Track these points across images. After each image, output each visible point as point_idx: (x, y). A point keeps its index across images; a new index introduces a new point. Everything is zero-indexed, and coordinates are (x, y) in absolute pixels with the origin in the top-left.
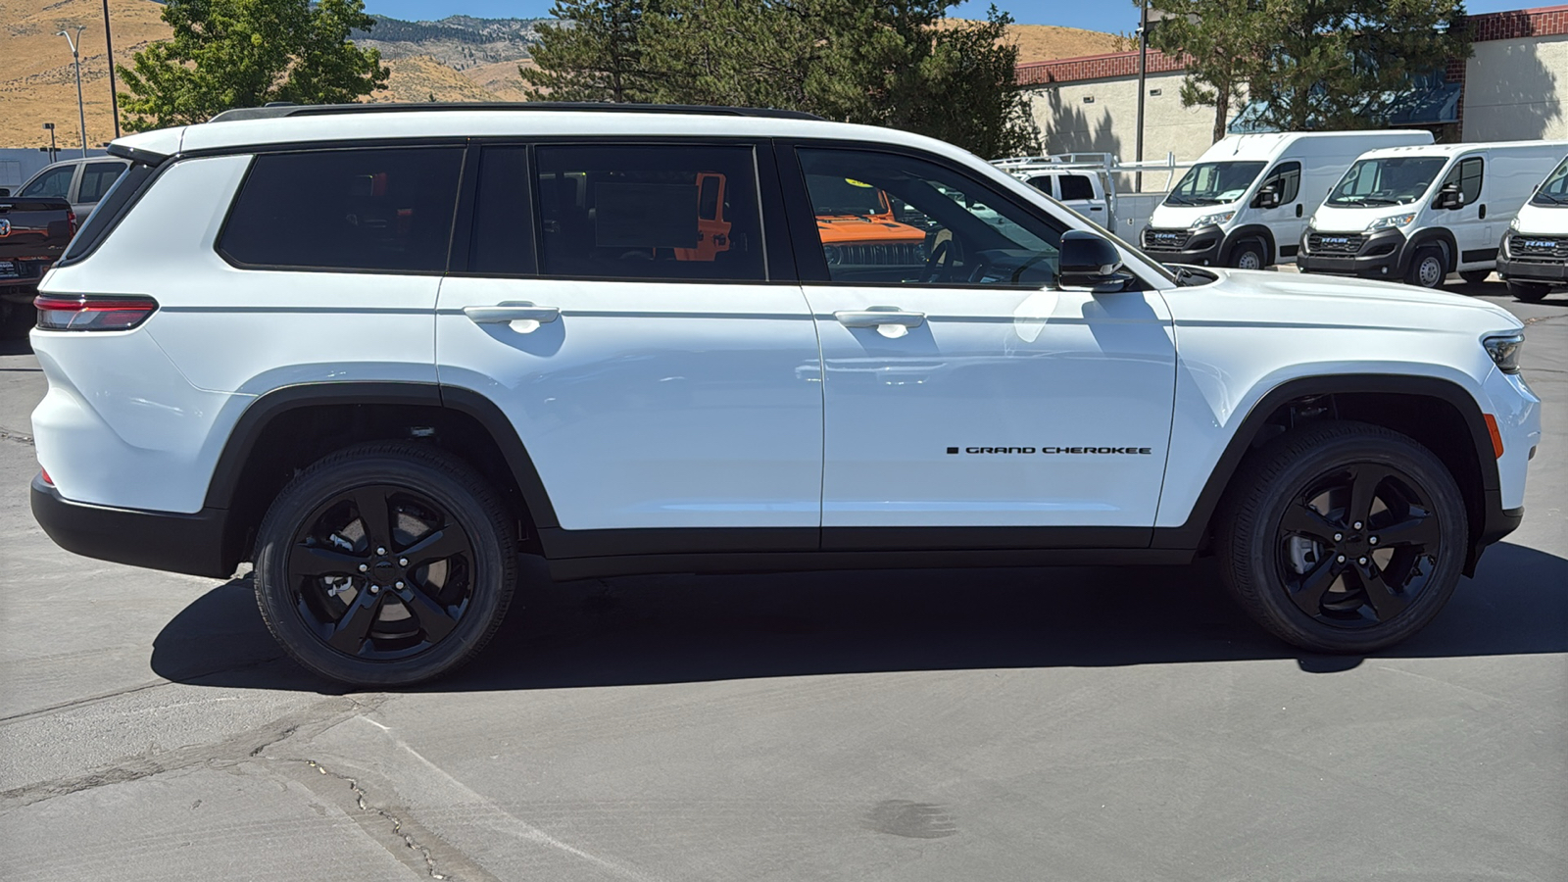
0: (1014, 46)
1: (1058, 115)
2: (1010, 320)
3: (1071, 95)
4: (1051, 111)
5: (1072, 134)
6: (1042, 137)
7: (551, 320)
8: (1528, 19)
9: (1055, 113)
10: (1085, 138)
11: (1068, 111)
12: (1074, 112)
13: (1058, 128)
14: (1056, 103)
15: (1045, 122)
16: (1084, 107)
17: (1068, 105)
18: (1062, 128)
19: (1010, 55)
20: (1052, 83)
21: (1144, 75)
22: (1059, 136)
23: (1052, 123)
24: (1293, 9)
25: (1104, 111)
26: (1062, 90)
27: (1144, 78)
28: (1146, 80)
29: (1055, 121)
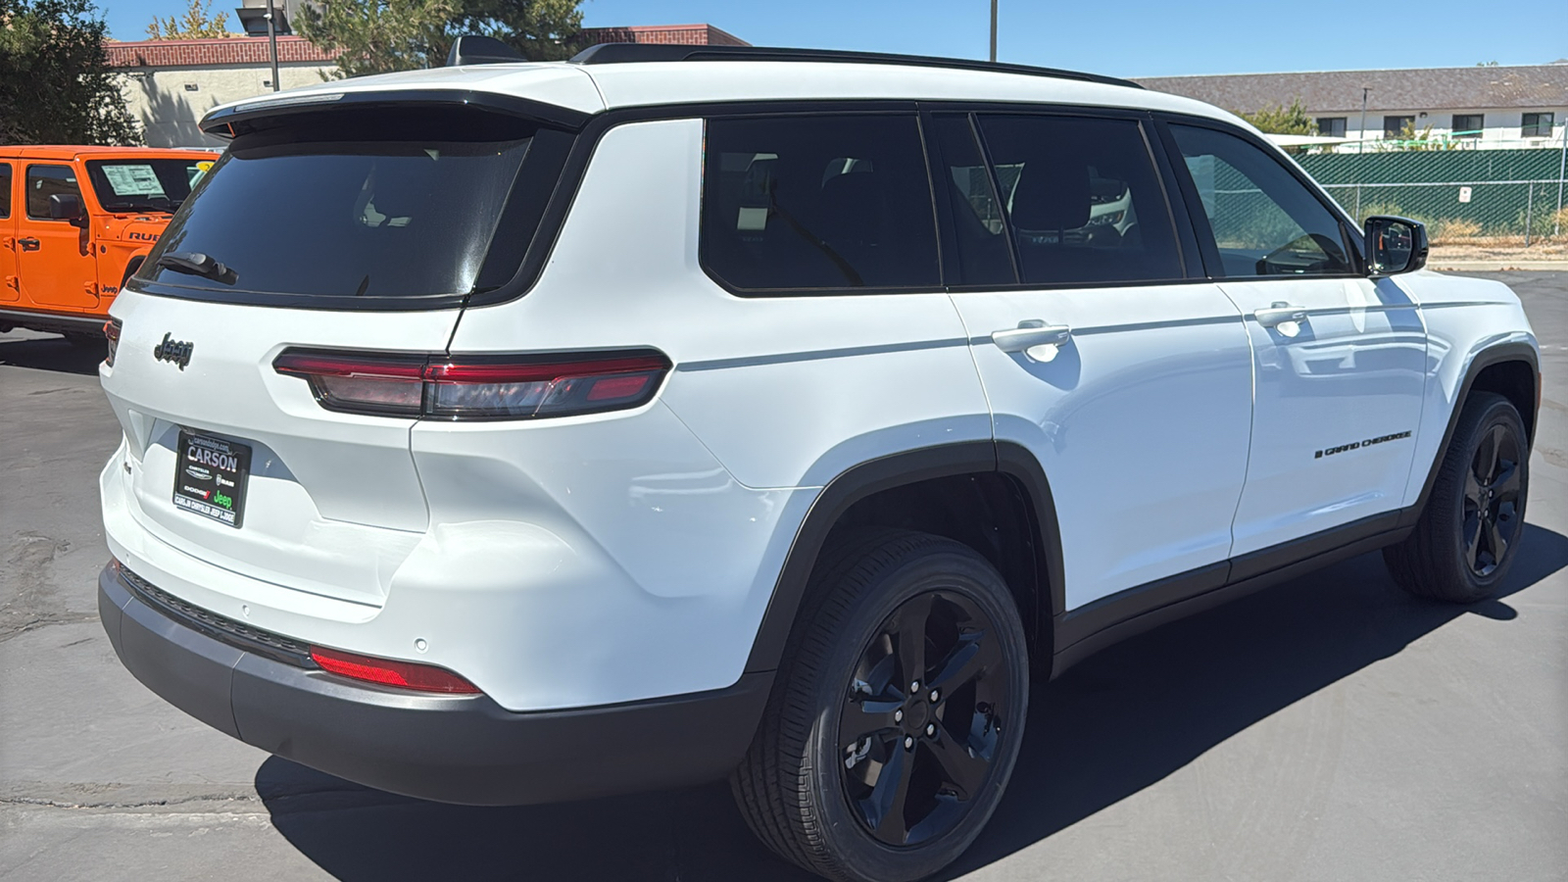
0: (102, 23)
1: (154, 102)
2: (1347, 310)
3: (170, 82)
4: (145, 98)
5: (176, 124)
6: (139, 127)
7: (1064, 341)
8: (634, 36)
9: (151, 100)
10: (192, 130)
11: (167, 99)
12: (175, 99)
13: (157, 116)
14: (151, 91)
15: (139, 109)
16: (186, 95)
17: (166, 93)
18: (161, 118)
19: (97, 31)
20: (144, 67)
21: (276, 65)
22: (158, 126)
23: (149, 111)
24: (453, 8)
25: (211, 100)
26: (158, 76)
27: (277, 67)
28: (279, 70)
29: (151, 108)
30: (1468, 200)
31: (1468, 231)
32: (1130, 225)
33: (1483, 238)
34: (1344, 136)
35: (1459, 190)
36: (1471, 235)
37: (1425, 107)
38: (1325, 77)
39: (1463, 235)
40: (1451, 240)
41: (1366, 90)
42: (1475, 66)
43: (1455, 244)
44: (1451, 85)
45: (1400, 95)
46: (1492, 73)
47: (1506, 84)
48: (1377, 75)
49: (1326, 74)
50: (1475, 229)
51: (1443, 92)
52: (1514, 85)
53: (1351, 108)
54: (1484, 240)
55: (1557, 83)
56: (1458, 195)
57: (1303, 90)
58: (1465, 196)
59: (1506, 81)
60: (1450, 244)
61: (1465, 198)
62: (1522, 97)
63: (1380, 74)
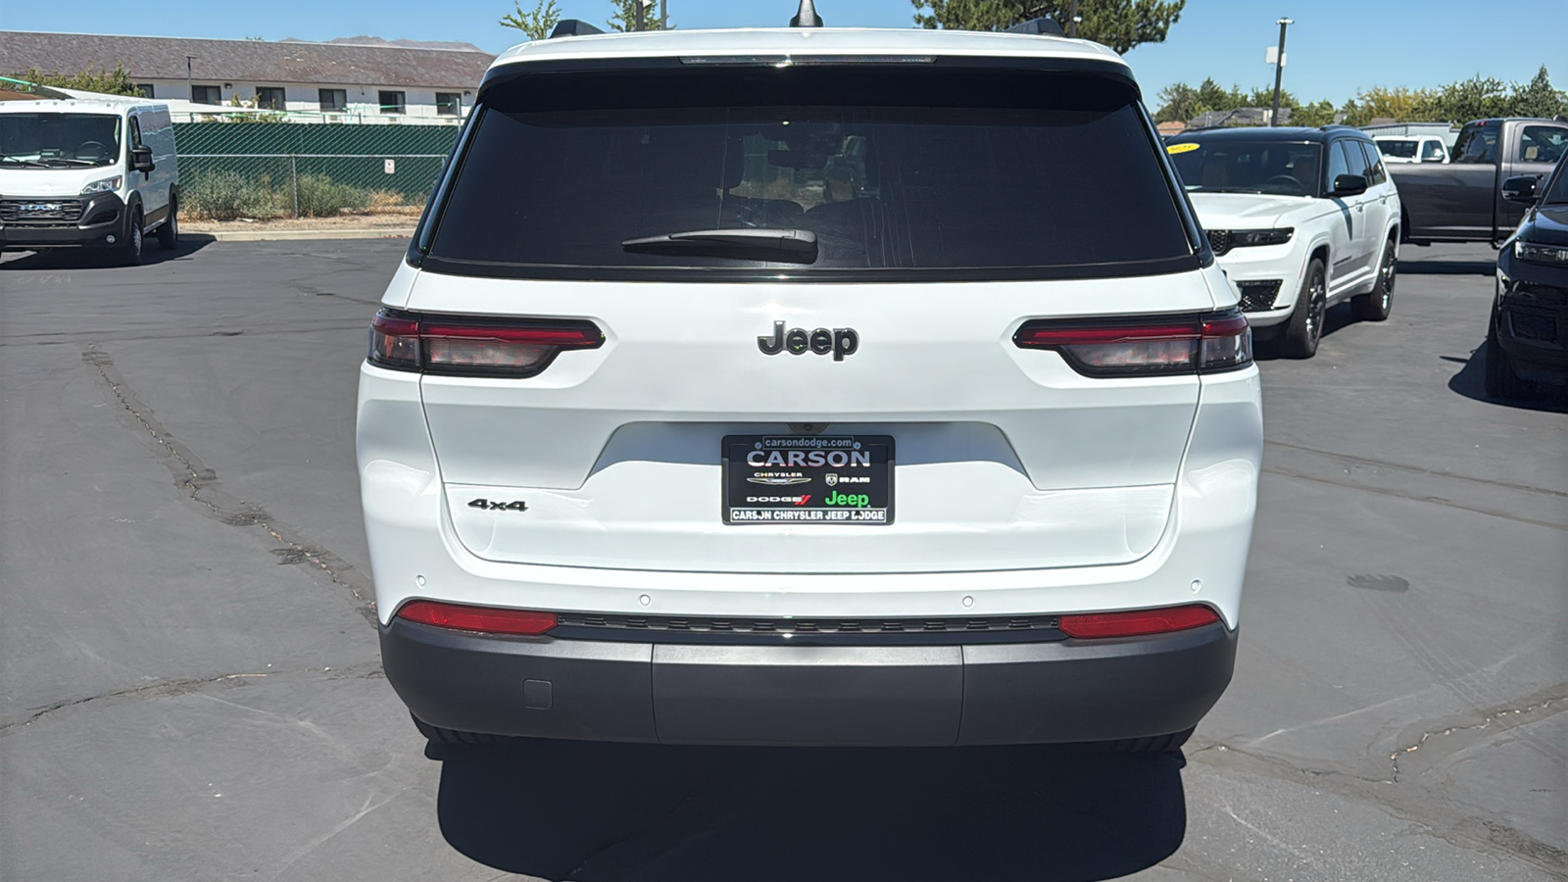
30: (392, 171)
31: (392, 200)
32: (131, 191)
33: (407, 207)
34: (220, 104)
35: (383, 162)
36: (396, 204)
37: (229, 78)
38: (121, 42)
39: (388, 204)
40: (379, 209)
41: (189, 58)
42: (244, 40)
43: (384, 213)
44: (248, 58)
45: (202, 64)
46: (282, 48)
47: (298, 60)
48: (173, 43)
49: (121, 38)
50: (399, 198)
51: (242, 63)
52: (306, 61)
53: (156, 75)
54: (407, 209)
55: (342, 62)
56: (383, 167)
57: (100, 54)
58: (390, 167)
59: (298, 57)
60: (379, 213)
61: (390, 169)
62: (316, 73)
63: (177, 42)
